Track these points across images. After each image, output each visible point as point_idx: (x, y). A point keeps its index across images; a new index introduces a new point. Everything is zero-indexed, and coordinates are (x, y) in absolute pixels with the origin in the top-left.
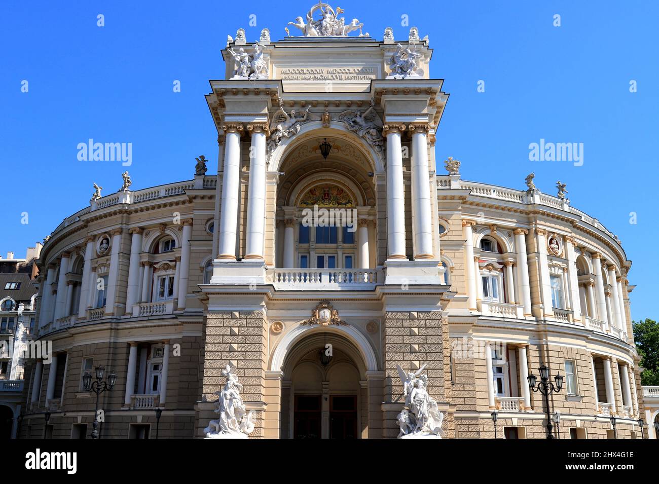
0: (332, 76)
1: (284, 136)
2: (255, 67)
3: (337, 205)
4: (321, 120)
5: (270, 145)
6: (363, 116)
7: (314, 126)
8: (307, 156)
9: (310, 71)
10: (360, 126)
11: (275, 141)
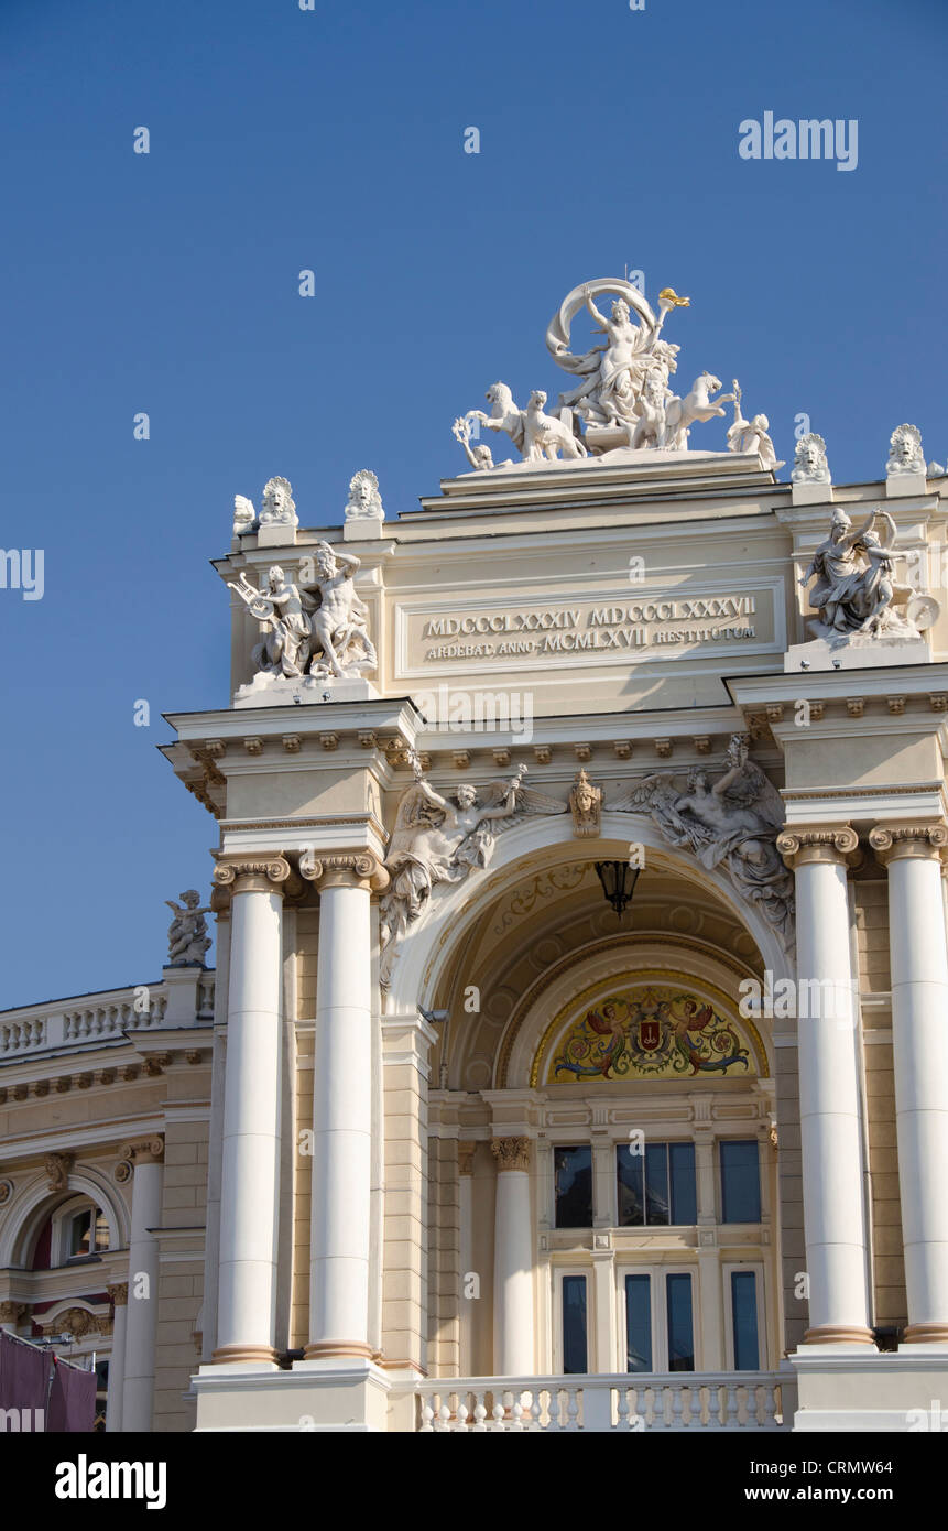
0: (607, 637)
1: (436, 882)
2: (324, 636)
3: (691, 1068)
4: (568, 811)
5: (391, 916)
6: (717, 788)
7: (545, 834)
8: (566, 887)
9: (527, 622)
10: (708, 827)
11: (406, 901)
